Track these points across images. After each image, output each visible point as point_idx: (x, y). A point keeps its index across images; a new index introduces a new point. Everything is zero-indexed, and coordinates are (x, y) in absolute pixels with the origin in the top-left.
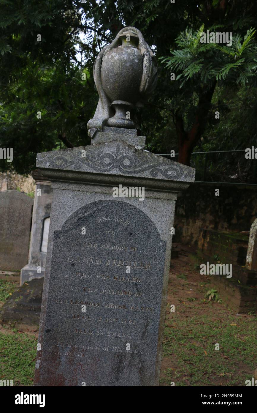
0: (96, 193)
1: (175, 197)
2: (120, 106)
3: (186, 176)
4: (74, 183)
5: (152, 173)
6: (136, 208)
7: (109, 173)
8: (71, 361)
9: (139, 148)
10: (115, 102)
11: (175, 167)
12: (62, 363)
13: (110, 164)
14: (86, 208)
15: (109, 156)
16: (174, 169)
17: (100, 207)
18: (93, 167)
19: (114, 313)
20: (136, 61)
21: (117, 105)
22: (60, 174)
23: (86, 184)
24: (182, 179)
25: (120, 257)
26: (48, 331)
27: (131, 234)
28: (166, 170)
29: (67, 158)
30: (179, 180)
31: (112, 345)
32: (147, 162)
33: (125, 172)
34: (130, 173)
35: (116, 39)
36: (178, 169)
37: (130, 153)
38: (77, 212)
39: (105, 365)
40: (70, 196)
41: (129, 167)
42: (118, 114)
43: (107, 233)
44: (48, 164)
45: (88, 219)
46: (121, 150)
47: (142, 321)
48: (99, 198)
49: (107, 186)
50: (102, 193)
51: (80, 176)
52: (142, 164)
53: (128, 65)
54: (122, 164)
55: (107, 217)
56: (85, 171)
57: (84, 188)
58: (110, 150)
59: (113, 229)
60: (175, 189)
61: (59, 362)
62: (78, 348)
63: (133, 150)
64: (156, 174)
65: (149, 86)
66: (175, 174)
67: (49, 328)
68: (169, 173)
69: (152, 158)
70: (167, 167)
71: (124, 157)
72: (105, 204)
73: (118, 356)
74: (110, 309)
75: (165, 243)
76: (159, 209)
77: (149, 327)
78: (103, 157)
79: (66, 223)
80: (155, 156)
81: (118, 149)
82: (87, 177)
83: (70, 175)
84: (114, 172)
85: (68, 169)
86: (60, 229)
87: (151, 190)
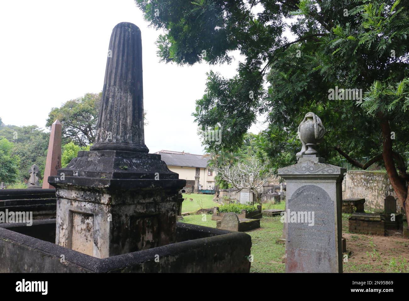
0: (303, 182)
1: (335, 181)
2: (310, 146)
3: (336, 172)
4: (294, 179)
5: (322, 172)
6: (319, 188)
7: (305, 174)
8: (299, 255)
9: (316, 162)
10: (308, 144)
11: (331, 168)
12: (295, 256)
13: (305, 170)
14: (299, 189)
15: (305, 167)
16: (331, 169)
17: (305, 188)
18: (299, 172)
19: (315, 234)
20: (311, 127)
21: (309, 145)
22: (287, 176)
23: (298, 179)
24: (335, 173)
25: (315, 209)
26: (289, 242)
27: (319, 199)
28: (328, 170)
29: (289, 170)
30: (334, 174)
31: (316, 248)
32: (320, 168)
33: (311, 173)
34: (313, 173)
35: (305, 118)
36: (333, 169)
37: (313, 165)
38: (296, 191)
39: (313, 257)
40: (293, 185)
41: (313, 170)
42: (310, 149)
43: (309, 199)
44: (282, 173)
45: (300, 194)
46: (309, 164)
47: (327, 237)
48: (304, 184)
49: (307, 179)
50: (305, 182)
51: (295, 176)
52: (318, 169)
53: (308, 129)
54: (310, 170)
55: (308, 192)
56: (296, 174)
57: (298, 181)
58: (305, 165)
59: (311, 197)
60: (334, 178)
61: (295, 255)
62: (302, 249)
63: (314, 164)
64: (324, 172)
65: (318, 136)
66: (332, 171)
67: (289, 240)
68: (329, 171)
69: (321, 166)
70: (328, 169)
71: (311, 167)
72: (306, 187)
73: (319, 253)
74: (313, 232)
75: (333, 201)
76: (329, 187)
77: (331, 240)
78: (303, 168)
79: (292, 196)
80: (322, 164)
81: (308, 164)
82: (298, 176)
83: (291, 176)
84: (307, 173)
85: (290, 174)
86: (290, 199)
87: (325, 179)
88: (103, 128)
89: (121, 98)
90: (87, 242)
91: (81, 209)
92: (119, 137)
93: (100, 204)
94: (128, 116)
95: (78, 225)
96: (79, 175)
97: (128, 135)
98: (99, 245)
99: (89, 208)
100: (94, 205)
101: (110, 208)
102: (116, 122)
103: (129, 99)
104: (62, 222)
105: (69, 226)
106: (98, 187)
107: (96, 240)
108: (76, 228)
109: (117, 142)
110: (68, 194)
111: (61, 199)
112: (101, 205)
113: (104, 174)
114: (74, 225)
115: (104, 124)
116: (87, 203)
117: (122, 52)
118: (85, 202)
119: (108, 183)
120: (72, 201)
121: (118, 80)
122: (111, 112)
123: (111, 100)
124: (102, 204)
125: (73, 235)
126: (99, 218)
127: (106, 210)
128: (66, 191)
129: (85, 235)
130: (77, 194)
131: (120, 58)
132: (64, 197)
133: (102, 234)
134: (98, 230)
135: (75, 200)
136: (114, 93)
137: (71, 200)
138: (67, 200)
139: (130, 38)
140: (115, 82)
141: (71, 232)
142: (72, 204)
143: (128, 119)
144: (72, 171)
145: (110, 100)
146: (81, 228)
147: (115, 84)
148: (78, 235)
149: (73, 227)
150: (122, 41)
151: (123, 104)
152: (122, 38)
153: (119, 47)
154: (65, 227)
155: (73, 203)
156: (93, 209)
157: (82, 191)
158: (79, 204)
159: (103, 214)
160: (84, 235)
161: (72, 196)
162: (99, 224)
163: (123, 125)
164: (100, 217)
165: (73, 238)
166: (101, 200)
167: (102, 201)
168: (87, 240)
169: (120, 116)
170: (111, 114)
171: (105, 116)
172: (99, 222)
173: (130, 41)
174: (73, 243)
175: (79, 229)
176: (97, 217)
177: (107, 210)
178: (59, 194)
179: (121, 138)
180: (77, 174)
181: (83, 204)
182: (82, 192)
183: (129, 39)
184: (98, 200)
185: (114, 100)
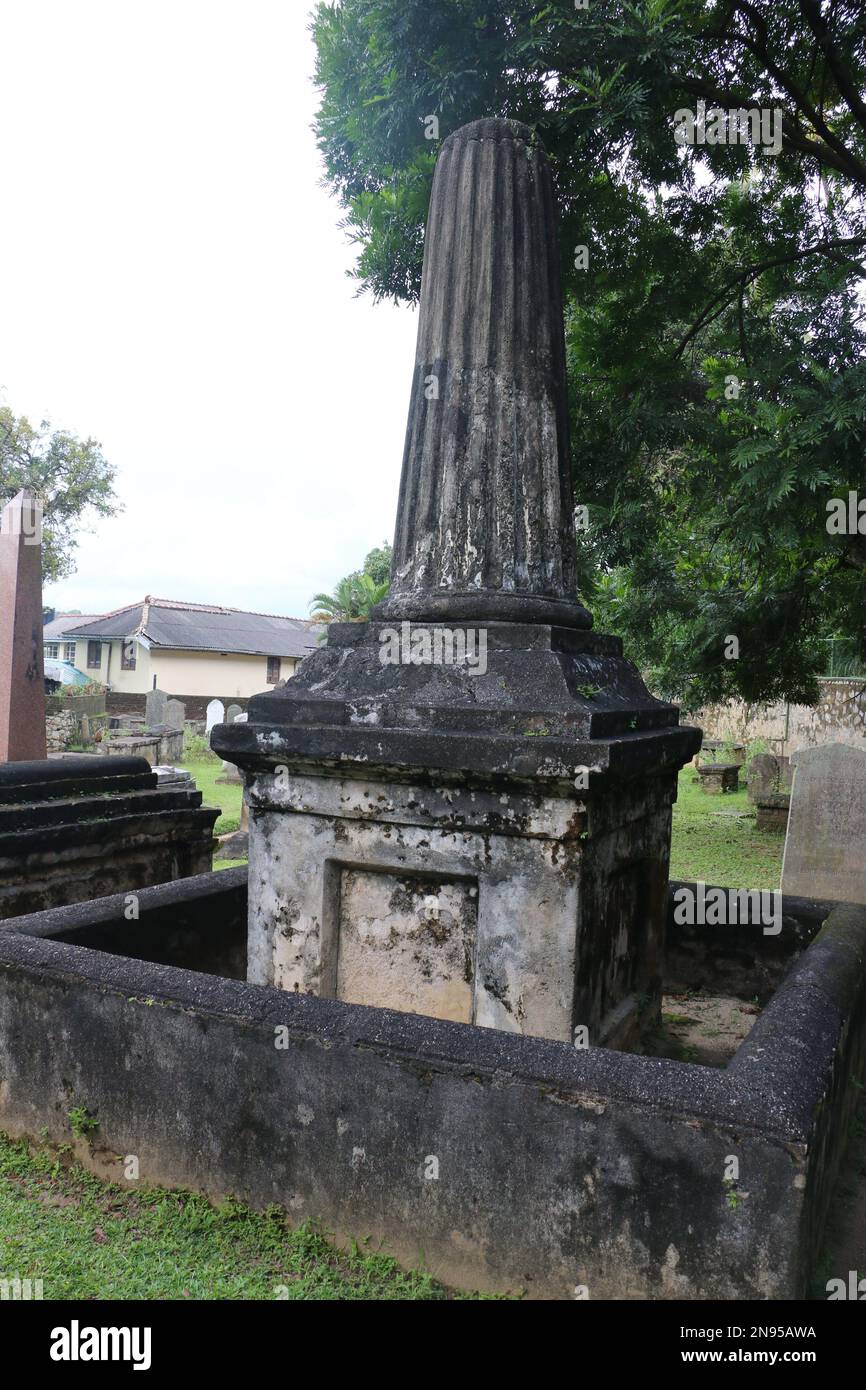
88: (454, 532)
89: (518, 417)
90: (431, 982)
91: (402, 858)
92: (524, 573)
93: (524, 837)
94: (549, 492)
95: (372, 919)
96: (385, 720)
97: (551, 565)
98: (512, 996)
99: (452, 852)
100: (482, 841)
101: (577, 854)
102: (509, 511)
103: (548, 423)
104: (284, 904)
105: (325, 920)
106: (539, 772)
107: (497, 974)
108: (363, 928)
109: (518, 591)
110: (321, 795)
111: (278, 817)
112: (525, 841)
113: (541, 718)
114: (350, 915)
115: (455, 517)
116: (438, 833)
117: (511, 236)
118: (423, 827)
119: (596, 759)
120: (344, 823)
121: (504, 346)
122: (485, 473)
123: (484, 425)
124: (531, 836)
125: (346, 954)
126: (511, 890)
127: (555, 861)
128: (313, 785)
129: (417, 957)
130: (381, 799)
131: (509, 261)
132: (300, 808)
133: (533, 955)
134: (509, 939)
135: (363, 821)
136: (492, 396)
137: (338, 824)
138: (310, 820)
139: (537, 186)
140: (492, 354)
141: (333, 944)
142: (346, 837)
143: (550, 501)
144: (342, 706)
145: (478, 421)
146: (392, 928)
147: (492, 364)
148: (375, 958)
149: (343, 926)
150: (508, 192)
151: (531, 441)
152: (508, 183)
153: (498, 217)
154: (302, 924)
155: (352, 831)
156: (477, 857)
157: (413, 784)
158: (388, 836)
159: (539, 876)
160: (409, 955)
161: (350, 806)
162: (510, 914)
163: (534, 523)
164: (520, 888)
165: (343, 965)
166: (525, 822)
167: (535, 827)
168: (427, 973)
169: (521, 490)
170: (487, 479)
171: (457, 485)
172: (513, 905)
173: (537, 198)
174: (347, 985)
175: (381, 931)
176: (502, 888)
177: (562, 861)
178: (266, 795)
179: (531, 574)
180: (373, 717)
181: (413, 838)
182: (411, 789)
183: (530, 187)
184: (507, 820)
185: (494, 425)
